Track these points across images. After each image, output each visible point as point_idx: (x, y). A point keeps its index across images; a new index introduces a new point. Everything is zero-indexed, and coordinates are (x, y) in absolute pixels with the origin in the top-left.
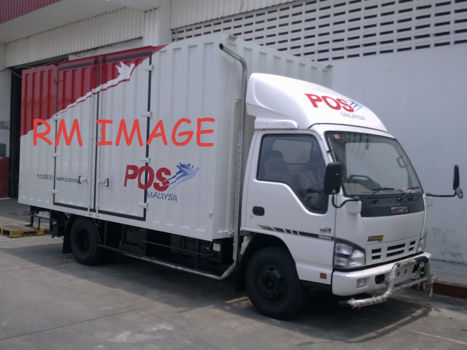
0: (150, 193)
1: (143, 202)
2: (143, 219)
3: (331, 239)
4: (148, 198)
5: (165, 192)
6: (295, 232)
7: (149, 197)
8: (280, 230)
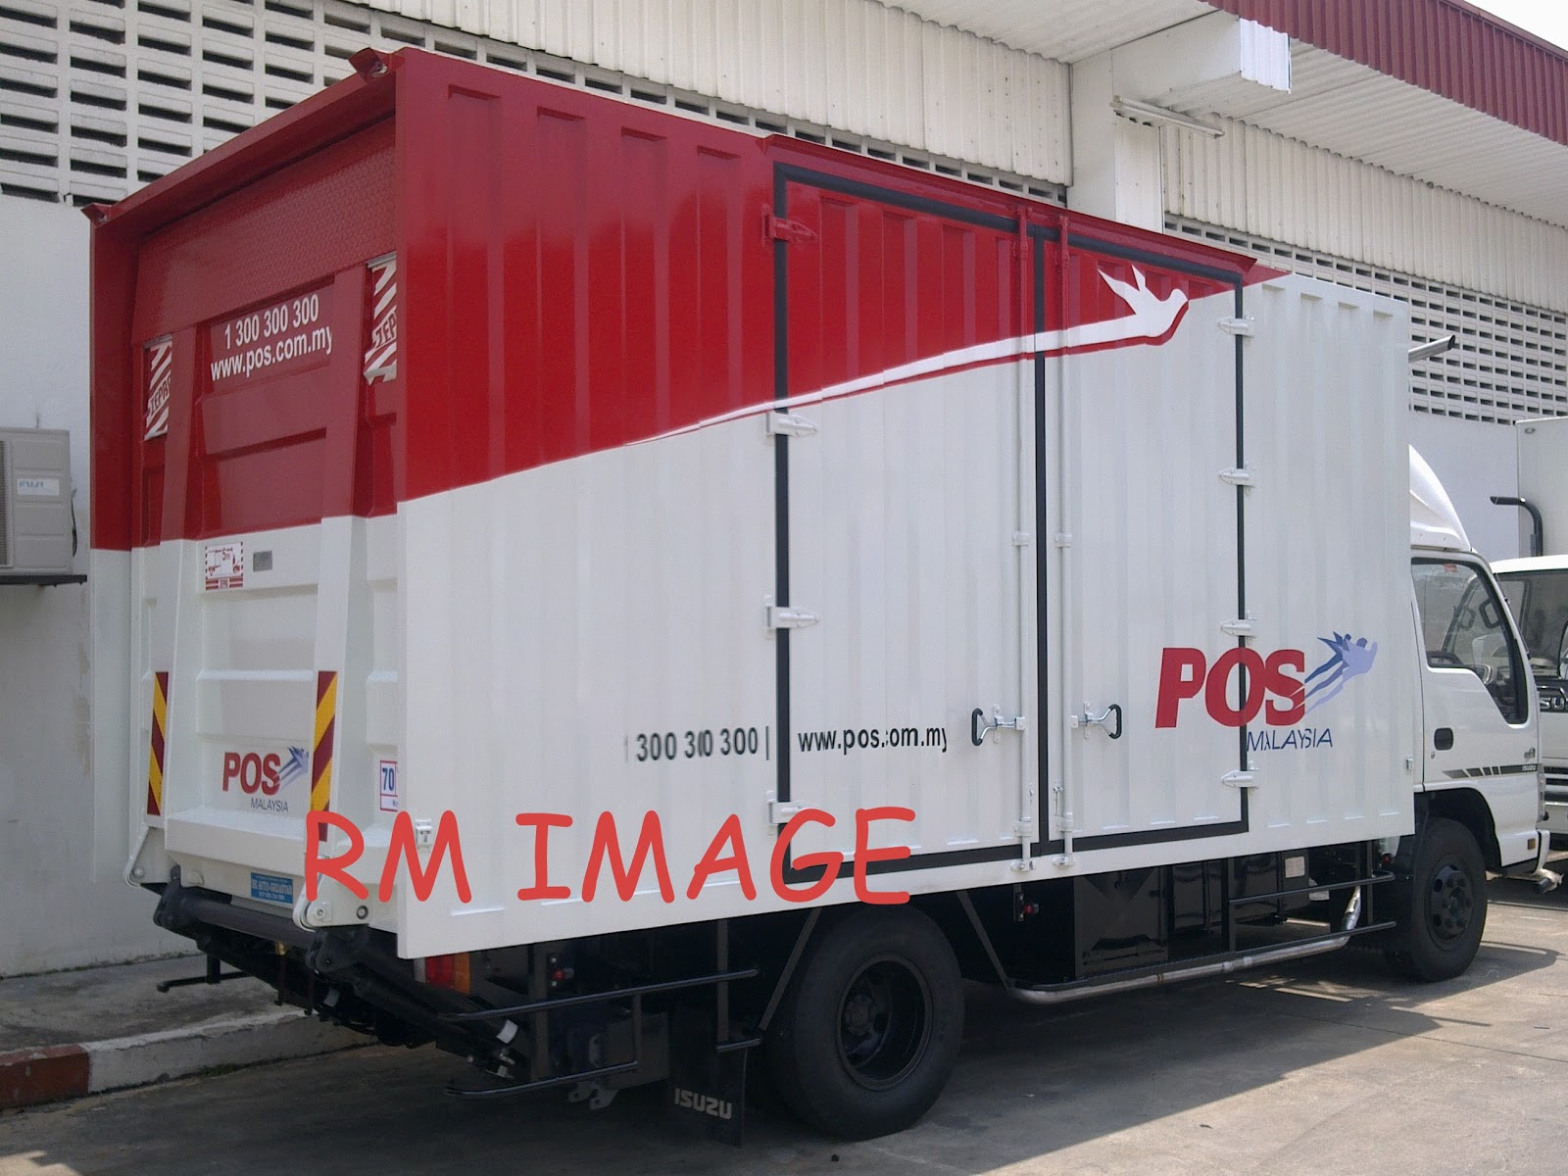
0: (1256, 737)
1: (1237, 770)
2: (1241, 826)
3: (1534, 768)
4: (1250, 753)
5: (1300, 726)
6: (1496, 770)
7: (1255, 749)
8: (1475, 772)
